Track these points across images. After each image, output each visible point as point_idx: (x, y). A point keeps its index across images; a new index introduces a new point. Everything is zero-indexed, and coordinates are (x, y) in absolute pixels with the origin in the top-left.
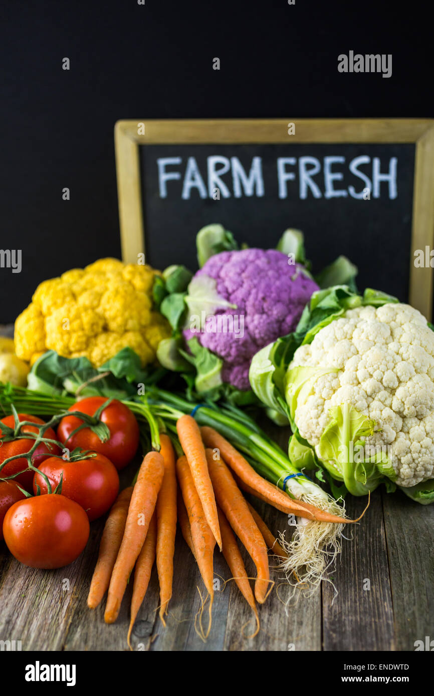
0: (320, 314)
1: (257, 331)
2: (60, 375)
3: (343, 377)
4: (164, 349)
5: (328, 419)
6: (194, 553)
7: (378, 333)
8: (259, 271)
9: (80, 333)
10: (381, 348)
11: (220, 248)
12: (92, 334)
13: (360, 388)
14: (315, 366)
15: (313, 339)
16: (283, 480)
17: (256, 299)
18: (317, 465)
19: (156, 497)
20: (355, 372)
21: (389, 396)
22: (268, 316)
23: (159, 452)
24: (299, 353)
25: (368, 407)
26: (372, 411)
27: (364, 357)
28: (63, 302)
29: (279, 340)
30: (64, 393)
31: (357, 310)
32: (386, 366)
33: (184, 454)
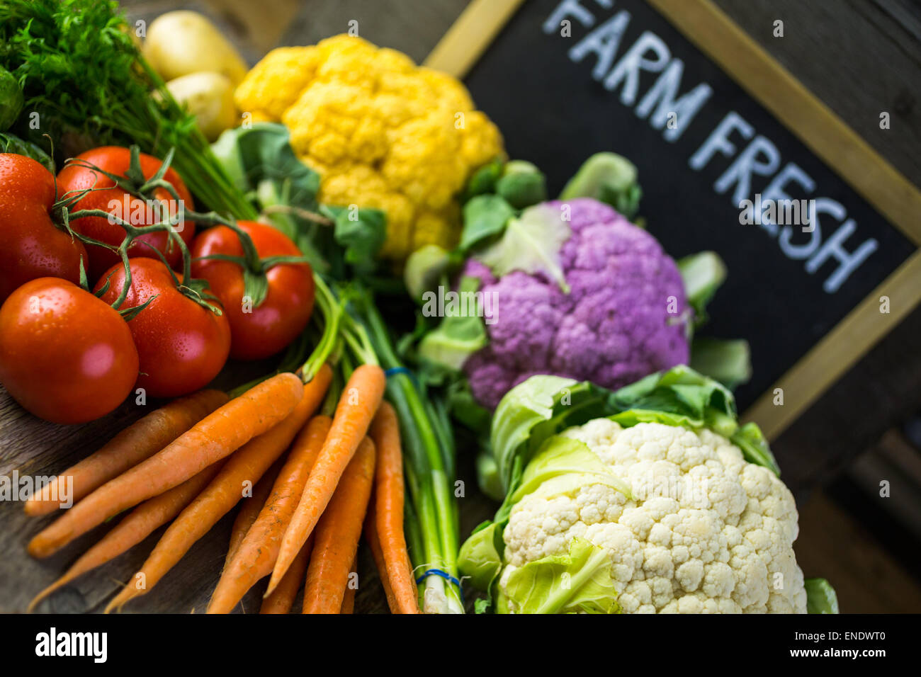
0: (665, 399)
1: (565, 346)
2: (268, 168)
3: (631, 515)
4: (428, 258)
5: (561, 548)
6: (228, 560)
7: (727, 498)
8: (636, 273)
9: (341, 140)
10: (715, 521)
11: (610, 197)
12: (356, 155)
13: (641, 547)
14: (607, 463)
15: (633, 426)
16: (428, 569)
17: (602, 304)
18: (489, 591)
19: (247, 440)
20: (652, 521)
21: (669, 594)
22: (597, 340)
23: (305, 384)
24: (597, 426)
25: (630, 583)
26: (630, 593)
27: (682, 512)
28: (355, 83)
29: (585, 385)
30: (251, 196)
31: (720, 439)
32: (702, 552)
33: (333, 417)
